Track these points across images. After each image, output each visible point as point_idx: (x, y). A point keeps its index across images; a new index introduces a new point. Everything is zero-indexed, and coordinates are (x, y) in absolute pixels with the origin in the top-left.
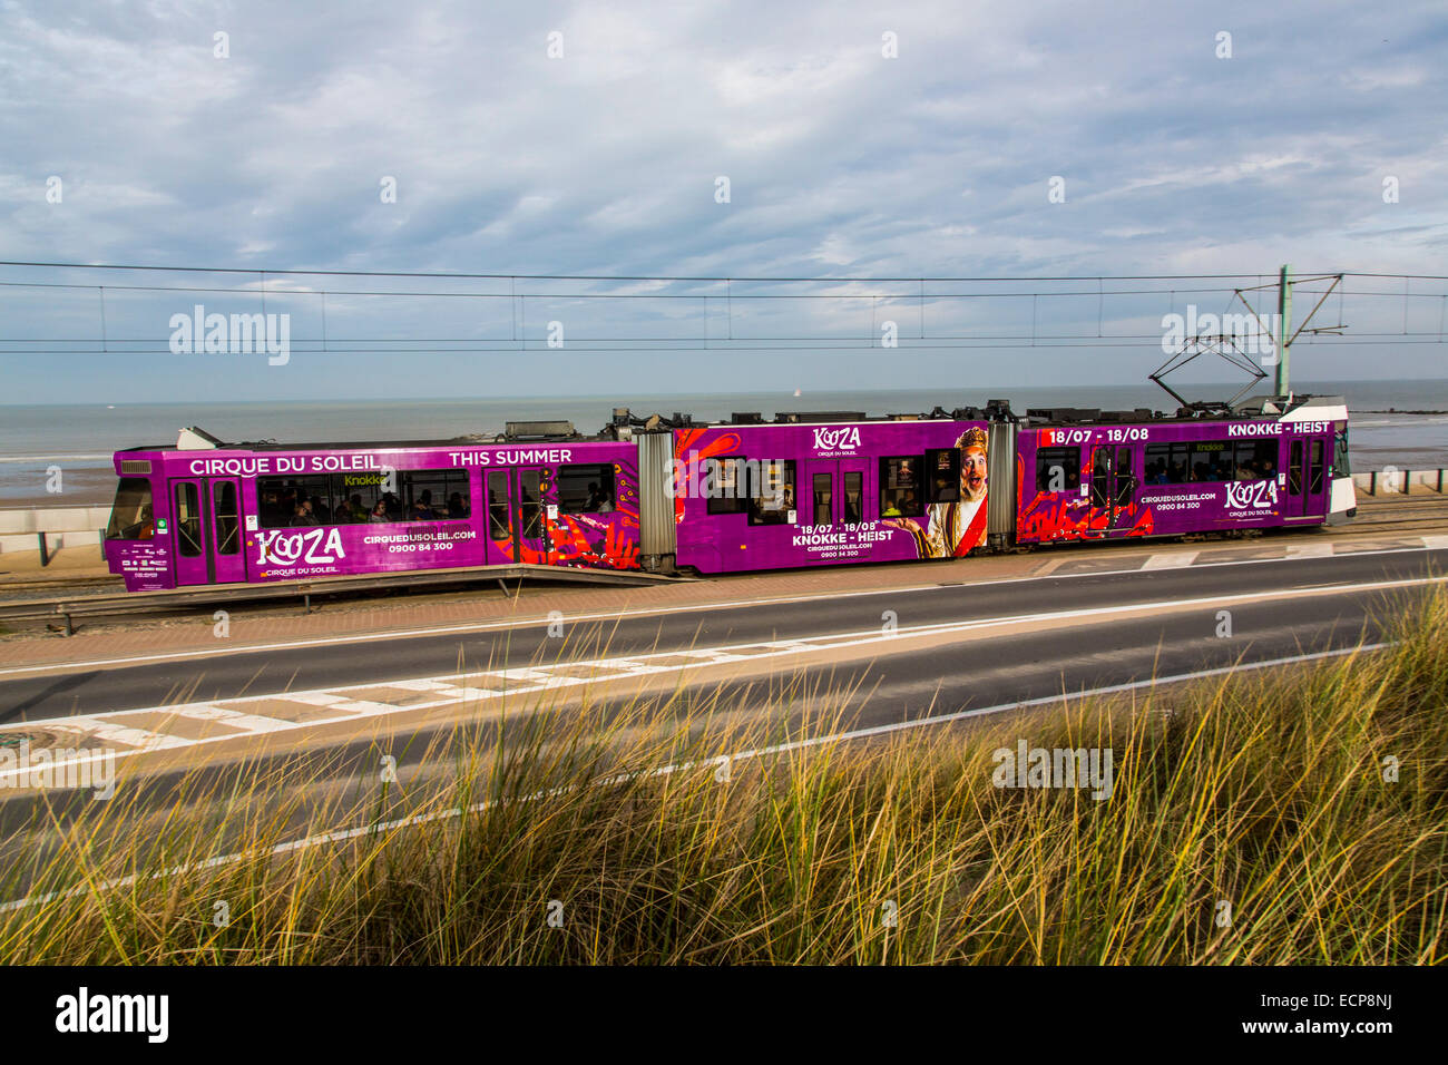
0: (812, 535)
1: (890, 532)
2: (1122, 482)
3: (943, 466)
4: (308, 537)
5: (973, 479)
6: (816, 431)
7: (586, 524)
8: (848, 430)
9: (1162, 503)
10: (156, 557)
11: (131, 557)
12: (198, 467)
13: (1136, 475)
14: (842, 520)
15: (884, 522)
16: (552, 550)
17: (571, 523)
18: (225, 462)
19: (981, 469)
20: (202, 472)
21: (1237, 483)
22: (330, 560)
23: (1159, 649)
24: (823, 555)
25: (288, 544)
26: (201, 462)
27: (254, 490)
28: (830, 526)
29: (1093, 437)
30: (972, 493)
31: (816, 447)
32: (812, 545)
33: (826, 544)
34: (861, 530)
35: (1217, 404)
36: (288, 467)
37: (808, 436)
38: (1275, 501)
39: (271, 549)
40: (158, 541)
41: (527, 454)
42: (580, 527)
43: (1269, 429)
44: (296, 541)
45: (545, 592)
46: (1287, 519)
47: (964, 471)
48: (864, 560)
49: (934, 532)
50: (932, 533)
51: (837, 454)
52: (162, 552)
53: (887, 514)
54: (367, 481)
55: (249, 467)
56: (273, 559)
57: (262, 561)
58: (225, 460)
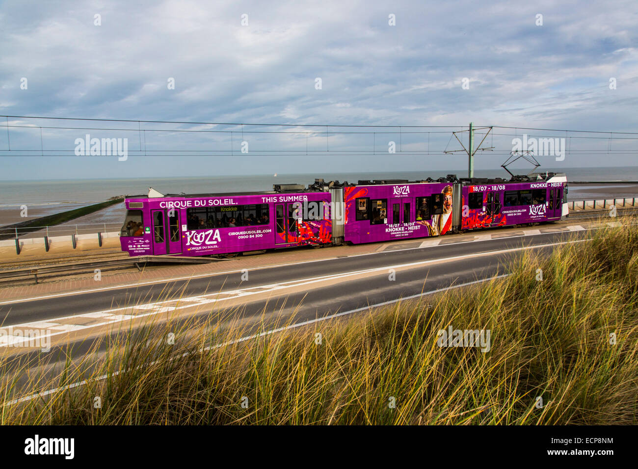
0: (392, 228)
1: (419, 226)
2: (496, 206)
3: (437, 200)
4: (207, 233)
5: (447, 205)
6: (394, 187)
7: (312, 225)
8: (405, 187)
9: (509, 213)
10: (145, 244)
11: (133, 244)
12: (163, 205)
13: (501, 203)
14: (403, 222)
15: (417, 222)
16: (300, 236)
17: (307, 225)
18: (174, 202)
19: (450, 201)
20: (165, 207)
21: (533, 206)
22: (215, 242)
23: (425, 280)
24: (396, 236)
25: (199, 236)
26: (164, 203)
27: (185, 214)
28: (399, 224)
29: (487, 188)
30: (447, 210)
31: (394, 193)
32: (392, 232)
33: (397, 231)
34: (409, 226)
35: (523, 176)
36: (199, 204)
37: (391, 189)
38: (545, 212)
39: (192, 239)
40: (146, 237)
41: (291, 197)
42: (310, 227)
43: (543, 185)
44: (202, 235)
45: (159, 268)
46: (549, 218)
47: (444, 202)
48: (411, 237)
49: (434, 226)
50: (433, 226)
51: (402, 196)
52: (147, 241)
53: (417, 219)
54: (230, 209)
55: (184, 204)
56: (193, 243)
57: (188, 244)
58: (174, 201)
